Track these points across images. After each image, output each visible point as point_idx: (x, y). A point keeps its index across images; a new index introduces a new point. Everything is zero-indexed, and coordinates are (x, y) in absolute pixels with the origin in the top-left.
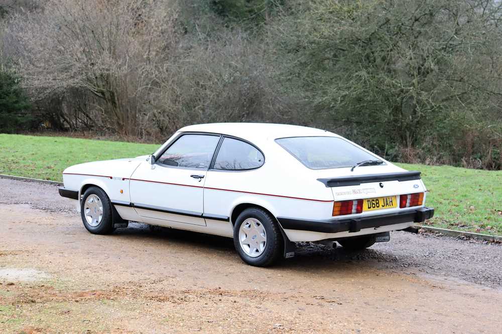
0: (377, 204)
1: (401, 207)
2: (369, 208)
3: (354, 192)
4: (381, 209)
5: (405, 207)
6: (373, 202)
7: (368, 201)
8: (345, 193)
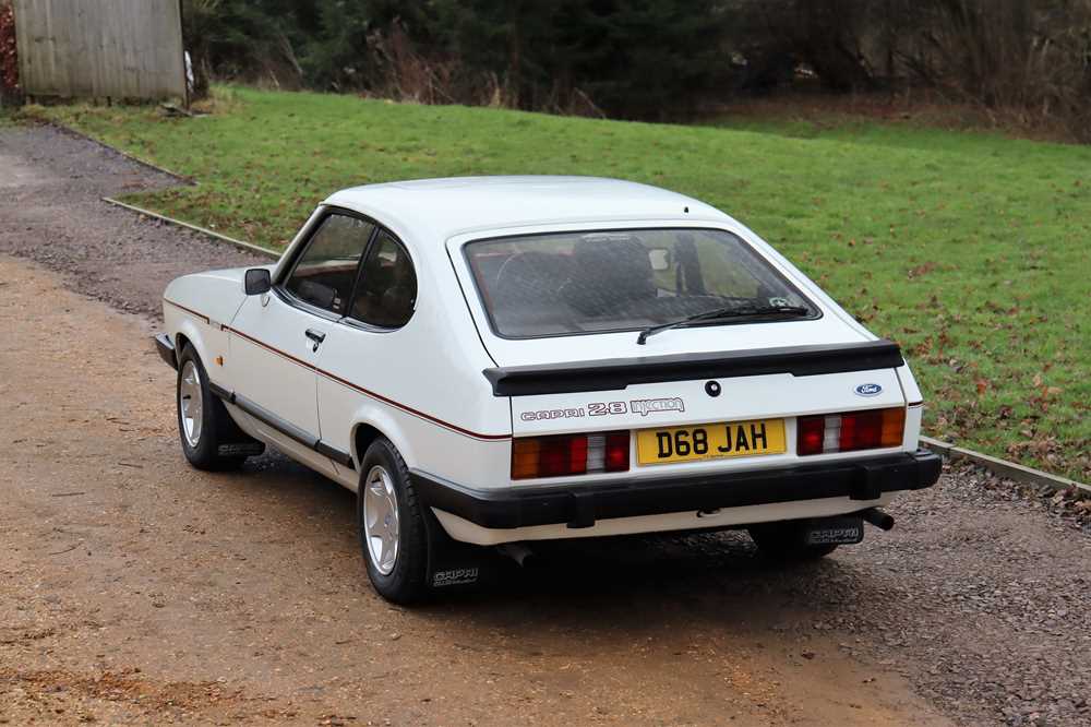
0: (697, 442)
1: (801, 451)
2: (662, 455)
3: (597, 410)
4: (713, 458)
5: (819, 450)
6: (682, 438)
7: (660, 436)
8: (557, 414)
